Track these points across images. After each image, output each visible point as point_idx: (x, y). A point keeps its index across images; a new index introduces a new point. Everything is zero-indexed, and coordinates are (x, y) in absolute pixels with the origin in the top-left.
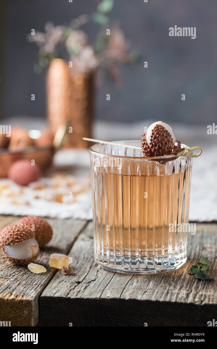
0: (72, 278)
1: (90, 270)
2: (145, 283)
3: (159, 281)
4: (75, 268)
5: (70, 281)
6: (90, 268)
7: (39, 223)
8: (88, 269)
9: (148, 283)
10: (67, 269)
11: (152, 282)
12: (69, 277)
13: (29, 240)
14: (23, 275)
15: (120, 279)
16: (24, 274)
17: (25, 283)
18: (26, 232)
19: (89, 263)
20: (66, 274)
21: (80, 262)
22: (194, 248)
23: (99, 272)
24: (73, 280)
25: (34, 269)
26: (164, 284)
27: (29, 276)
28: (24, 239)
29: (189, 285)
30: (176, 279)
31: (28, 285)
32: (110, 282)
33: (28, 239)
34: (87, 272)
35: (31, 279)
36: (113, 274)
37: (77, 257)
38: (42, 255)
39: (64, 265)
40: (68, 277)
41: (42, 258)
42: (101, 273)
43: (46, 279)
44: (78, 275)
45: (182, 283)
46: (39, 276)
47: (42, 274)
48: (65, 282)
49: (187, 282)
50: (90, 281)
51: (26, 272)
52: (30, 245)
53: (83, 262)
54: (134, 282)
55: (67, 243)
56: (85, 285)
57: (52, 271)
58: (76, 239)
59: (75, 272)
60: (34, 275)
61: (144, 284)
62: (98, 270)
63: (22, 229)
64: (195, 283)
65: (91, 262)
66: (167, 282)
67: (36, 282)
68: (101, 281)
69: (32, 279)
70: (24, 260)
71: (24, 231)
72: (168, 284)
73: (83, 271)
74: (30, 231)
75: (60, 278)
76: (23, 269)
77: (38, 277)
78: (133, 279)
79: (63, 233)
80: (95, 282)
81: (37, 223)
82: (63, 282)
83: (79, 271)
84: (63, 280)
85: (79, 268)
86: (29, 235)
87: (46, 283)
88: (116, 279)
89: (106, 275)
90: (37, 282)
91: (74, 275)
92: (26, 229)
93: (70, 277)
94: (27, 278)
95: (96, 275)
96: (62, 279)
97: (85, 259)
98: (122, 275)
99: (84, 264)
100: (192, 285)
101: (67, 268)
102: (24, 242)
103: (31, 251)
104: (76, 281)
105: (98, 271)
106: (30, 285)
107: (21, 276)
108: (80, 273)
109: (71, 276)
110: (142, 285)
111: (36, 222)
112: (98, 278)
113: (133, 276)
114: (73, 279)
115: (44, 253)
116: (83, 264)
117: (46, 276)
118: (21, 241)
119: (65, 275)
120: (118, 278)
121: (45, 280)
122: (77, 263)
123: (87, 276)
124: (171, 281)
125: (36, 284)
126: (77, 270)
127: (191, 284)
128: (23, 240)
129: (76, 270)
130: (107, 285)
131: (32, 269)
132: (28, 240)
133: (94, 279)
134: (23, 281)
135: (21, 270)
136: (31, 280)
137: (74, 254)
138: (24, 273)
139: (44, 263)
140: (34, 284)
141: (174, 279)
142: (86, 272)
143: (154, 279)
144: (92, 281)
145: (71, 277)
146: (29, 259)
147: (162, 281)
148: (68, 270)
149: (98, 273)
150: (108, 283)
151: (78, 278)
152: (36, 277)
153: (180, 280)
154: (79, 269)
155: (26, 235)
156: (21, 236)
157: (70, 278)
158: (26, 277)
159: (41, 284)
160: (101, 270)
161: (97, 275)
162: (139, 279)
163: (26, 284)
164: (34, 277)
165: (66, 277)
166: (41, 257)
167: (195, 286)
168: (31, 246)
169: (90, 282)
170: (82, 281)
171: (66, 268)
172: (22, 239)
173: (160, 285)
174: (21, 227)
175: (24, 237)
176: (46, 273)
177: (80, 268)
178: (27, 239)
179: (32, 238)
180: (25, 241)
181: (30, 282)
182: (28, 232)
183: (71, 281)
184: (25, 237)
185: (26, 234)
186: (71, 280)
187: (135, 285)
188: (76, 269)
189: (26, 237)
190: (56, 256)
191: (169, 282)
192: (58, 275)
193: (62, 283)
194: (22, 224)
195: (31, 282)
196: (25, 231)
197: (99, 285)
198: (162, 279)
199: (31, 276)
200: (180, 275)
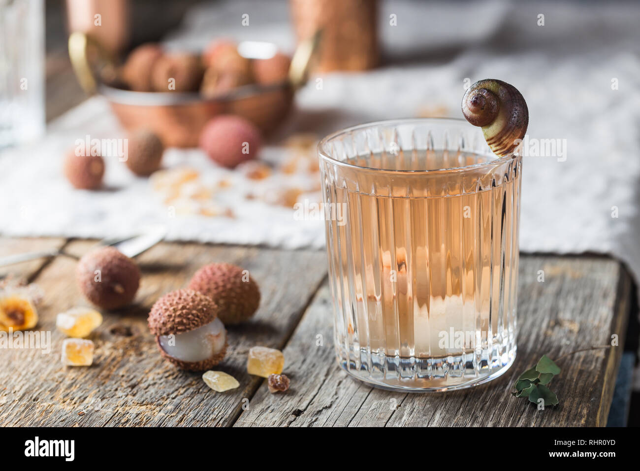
0: (288, 401)
1: (324, 381)
2: (425, 415)
3: (454, 410)
4: (298, 375)
5: (281, 409)
6: (327, 375)
7: (232, 280)
8: (322, 378)
9: (432, 414)
10: (277, 382)
11: (440, 412)
12: (282, 399)
13: (205, 325)
14: (193, 396)
15: (378, 405)
16: (196, 392)
17: (193, 417)
18: (199, 310)
19: (325, 363)
20: (276, 391)
21: (308, 361)
22: (538, 322)
23: (341, 386)
24: (287, 407)
25: (215, 383)
26: (462, 417)
27: (203, 400)
28: (194, 324)
29: (512, 419)
30: (488, 404)
31: (198, 421)
32: (358, 411)
33: (202, 323)
34: (319, 386)
35: (206, 405)
36: (367, 392)
37: (306, 347)
38: (238, 344)
39: (273, 374)
40: (279, 399)
41: (236, 352)
42: (344, 388)
43: (236, 404)
44: (299, 394)
45: (499, 414)
46: (222, 398)
47: (229, 393)
48: (272, 411)
49: (508, 412)
50: (321, 409)
51: (200, 389)
52: (207, 334)
53: (315, 361)
54: (405, 412)
55: (291, 313)
56: (309, 420)
57: (251, 384)
58: (311, 299)
59: (295, 387)
60: (214, 394)
61: (424, 417)
62: (341, 380)
63: (191, 304)
64: (525, 415)
65: (331, 360)
66: (470, 411)
67: (216, 412)
68: (341, 408)
69: (208, 407)
70: (197, 363)
71: (194, 308)
72: (470, 417)
73: (312, 383)
74: (206, 307)
75: (264, 402)
76: (196, 380)
77: (221, 400)
78: (405, 405)
79: (288, 284)
80: (330, 411)
81: (229, 279)
82: (267, 412)
83: (304, 383)
84: (269, 407)
85: (305, 374)
86: (205, 316)
87: (236, 415)
88: (371, 403)
89: (354, 392)
90: (216, 414)
91: (292, 393)
92: (198, 305)
93: (284, 398)
94: (200, 403)
95: (334, 393)
96: (267, 405)
97: (320, 353)
98: (384, 393)
99: (317, 364)
100: (518, 419)
101: (279, 380)
102: (194, 329)
103: (209, 346)
104: (294, 410)
105: (340, 383)
106: (202, 420)
107: (189, 399)
108: (304, 389)
109: (286, 396)
110: (419, 420)
111: (226, 278)
112: (338, 401)
113: (404, 397)
114: (289, 403)
115: (242, 339)
116: (314, 366)
117: (236, 399)
118: (189, 329)
119: (275, 394)
120: (375, 402)
121: (233, 408)
122: (304, 361)
123: (317, 397)
124: (478, 408)
125: (215, 419)
126: (301, 381)
127: (516, 418)
128: (193, 326)
129: (298, 382)
130: (351, 421)
131: (210, 383)
132: (202, 325)
133: (328, 404)
134: (190, 411)
135: (192, 382)
136: (206, 410)
137: (300, 339)
138: (195, 390)
139: (239, 364)
140: (210, 419)
141: (486, 404)
142: (316, 386)
143: (446, 405)
144: (324, 408)
145: (286, 398)
146: (206, 361)
147: (461, 409)
148: (279, 385)
149: (340, 388)
150: (353, 415)
151: (300, 401)
152: (218, 401)
153: (496, 406)
154: (304, 379)
155: (198, 316)
156: (188, 319)
157: (283, 401)
158: (198, 401)
159: (223, 419)
160: (347, 381)
161: (336, 394)
162: (415, 404)
163: (196, 418)
164: (213, 400)
165: (276, 398)
166: (234, 349)
167: (523, 423)
168: (209, 337)
169: (320, 412)
170: (305, 410)
171: (276, 380)
172: (191, 325)
173: (455, 420)
174: (189, 299)
175: (194, 320)
176: (239, 390)
177: (307, 375)
178: (200, 324)
179: (211, 321)
180: (197, 328)
181: (203, 412)
182: (203, 310)
183: (284, 410)
184: (197, 321)
185: (199, 314)
186: (284, 406)
187: (405, 420)
188: (299, 377)
189: (199, 320)
190: (260, 353)
191: (474, 413)
192: (262, 394)
193: (265, 415)
194: (193, 294)
195: (204, 414)
196: (196, 308)
197: (336, 419)
198: (461, 404)
199: (208, 398)
200: (498, 394)
